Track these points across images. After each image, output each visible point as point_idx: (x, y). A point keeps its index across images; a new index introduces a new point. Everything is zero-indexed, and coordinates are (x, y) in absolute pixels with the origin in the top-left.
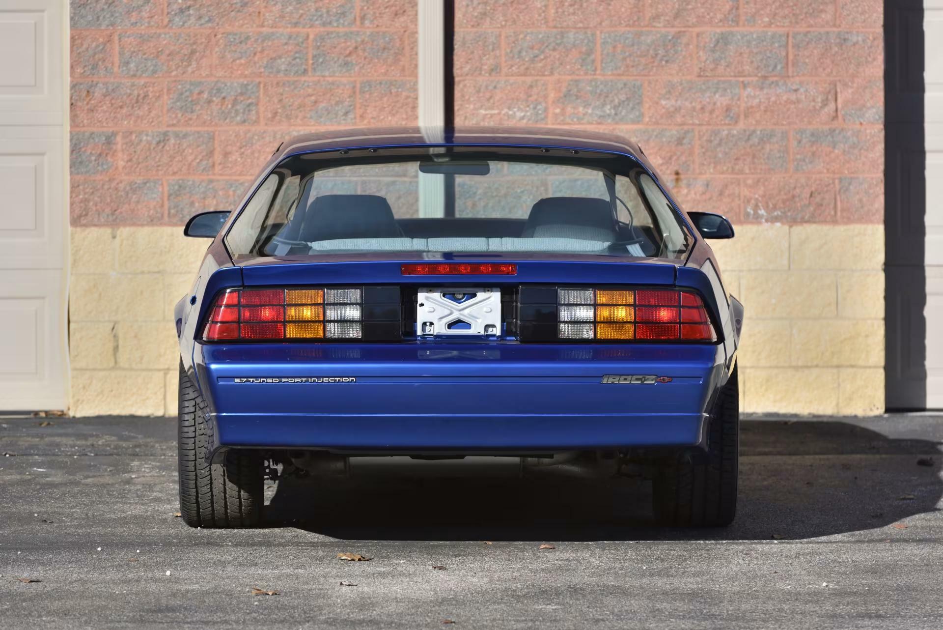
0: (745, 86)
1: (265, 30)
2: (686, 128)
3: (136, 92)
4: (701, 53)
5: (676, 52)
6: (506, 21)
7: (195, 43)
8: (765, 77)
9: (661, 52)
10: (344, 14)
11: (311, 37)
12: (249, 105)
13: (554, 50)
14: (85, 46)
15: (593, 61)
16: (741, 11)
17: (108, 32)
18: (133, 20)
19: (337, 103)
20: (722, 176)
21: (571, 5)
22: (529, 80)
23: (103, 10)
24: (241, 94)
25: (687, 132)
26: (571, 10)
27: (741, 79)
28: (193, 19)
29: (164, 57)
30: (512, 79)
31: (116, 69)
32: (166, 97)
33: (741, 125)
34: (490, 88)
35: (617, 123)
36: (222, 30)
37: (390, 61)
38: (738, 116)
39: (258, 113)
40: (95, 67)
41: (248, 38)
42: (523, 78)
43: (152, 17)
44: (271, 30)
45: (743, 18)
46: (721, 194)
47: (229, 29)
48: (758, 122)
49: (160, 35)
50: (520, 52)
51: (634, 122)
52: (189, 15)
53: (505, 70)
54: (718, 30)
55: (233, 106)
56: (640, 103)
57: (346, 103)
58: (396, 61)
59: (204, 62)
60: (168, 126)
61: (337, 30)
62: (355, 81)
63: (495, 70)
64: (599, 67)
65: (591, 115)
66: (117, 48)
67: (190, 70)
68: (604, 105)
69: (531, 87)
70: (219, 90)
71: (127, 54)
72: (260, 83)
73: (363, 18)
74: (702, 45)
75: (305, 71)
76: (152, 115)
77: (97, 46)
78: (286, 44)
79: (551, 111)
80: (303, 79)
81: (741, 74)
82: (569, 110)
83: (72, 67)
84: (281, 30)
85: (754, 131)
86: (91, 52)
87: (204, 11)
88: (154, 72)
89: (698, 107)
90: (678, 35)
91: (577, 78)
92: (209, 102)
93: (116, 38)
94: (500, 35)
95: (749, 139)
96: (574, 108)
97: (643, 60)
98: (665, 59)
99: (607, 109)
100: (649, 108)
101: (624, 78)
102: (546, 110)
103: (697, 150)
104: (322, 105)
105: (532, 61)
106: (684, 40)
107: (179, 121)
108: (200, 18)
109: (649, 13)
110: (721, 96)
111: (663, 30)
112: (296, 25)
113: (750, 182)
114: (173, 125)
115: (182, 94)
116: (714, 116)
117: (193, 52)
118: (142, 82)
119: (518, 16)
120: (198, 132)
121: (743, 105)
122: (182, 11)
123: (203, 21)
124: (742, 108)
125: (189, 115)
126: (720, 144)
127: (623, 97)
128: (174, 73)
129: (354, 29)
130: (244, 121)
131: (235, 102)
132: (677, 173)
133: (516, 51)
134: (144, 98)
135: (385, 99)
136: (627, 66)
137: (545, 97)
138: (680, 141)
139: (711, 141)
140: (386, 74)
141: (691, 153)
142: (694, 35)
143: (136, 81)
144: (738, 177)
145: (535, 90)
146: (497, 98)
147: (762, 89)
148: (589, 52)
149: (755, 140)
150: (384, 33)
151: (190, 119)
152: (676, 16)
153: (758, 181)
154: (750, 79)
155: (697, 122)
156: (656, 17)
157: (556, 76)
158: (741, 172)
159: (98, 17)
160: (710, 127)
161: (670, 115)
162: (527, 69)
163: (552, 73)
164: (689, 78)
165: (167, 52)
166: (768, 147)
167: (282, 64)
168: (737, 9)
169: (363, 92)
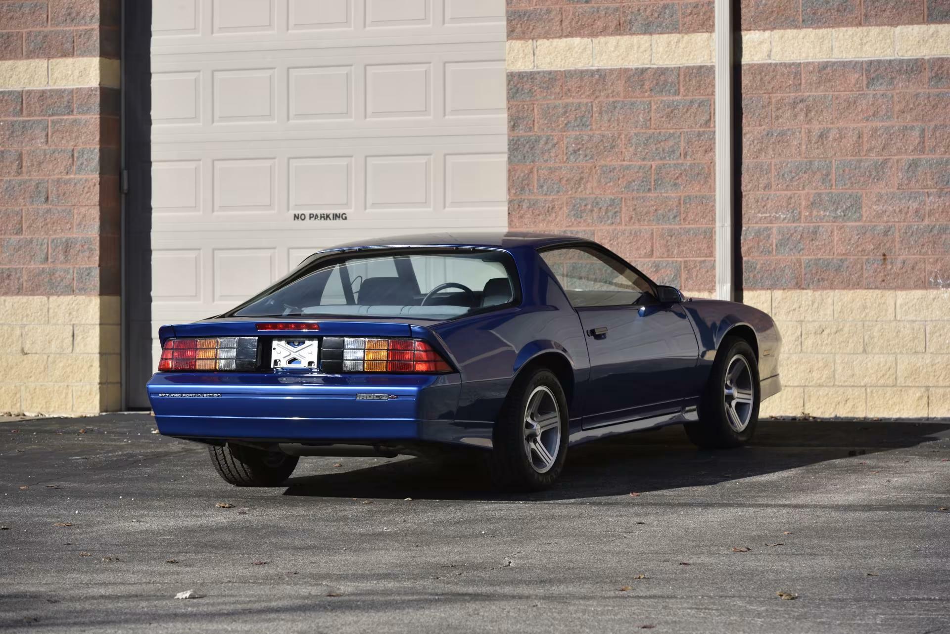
0: (929, 195)
1: (625, 163)
2: (890, 224)
3: (547, 206)
4: (900, 174)
5: (884, 173)
6: (774, 154)
7: (582, 172)
8: (942, 189)
9: (874, 173)
10: (673, 152)
11: (654, 167)
12: (616, 212)
13: (805, 172)
14: (517, 176)
15: (830, 180)
16: (927, 144)
17: (531, 167)
18: (545, 158)
19: (669, 211)
20: (913, 257)
21: (816, 143)
22: (789, 193)
23: (527, 152)
24: (610, 205)
25: (890, 227)
26: (816, 146)
27: (926, 190)
28: (581, 157)
29: (564, 182)
30: (778, 193)
31: (535, 191)
32: (565, 208)
33: (926, 222)
34: (765, 199)
35: (845, 222)
36: (599, 164)
37: (702, 182)
38: (925, 215)
39: (621, 217)
40: (523, 189)
41: (614, 169)
42: (786, 192)
43: (557, 156)
44: (628, 163)
45: (927, 149)
46: (913, 268)
47: (603, 162)
48: (937, 220)
49: (561, 168)
50: (783, 175)
51: (856, 221)
52: (580, 155)
53: (774, 187)
54: (911, 158)
55: (606, 213)
56: (861, 208)
57: (675, 211)
58: (706, 182)
59: (589, 185)
60: (567, 227)
61: (669, 162)
62: (680, 196)
63: (767, 187)
64: (834, 184)
65: (829, 216)
66: (536, 177)
67: (579, 190)
68: (837, 209)
69: (791, 198)
70: (597, 203)
71: (542, 180)
72: (622, 198)
73: (686, 154)
74: (900, 168)
75: (649, 190)
76: (558, 220)
77: (525, 176)
78: (638, 172)
79: (803, 214)
80: (648, 195)
81: (926, 187)
82: (815, 213)
83: (509, 190)
84: (635, 163)
85: (934, 226)
86: (520, 179)
87: (588, 151)
88: (558, 192)
89: (897, 210)
90: (885, 162)
91: (820, 191)
92: (592, 211)
93: (535, 170)
94: (771, 163)
95: (931, 231)
96: (818, 212)
97: (862, 179)
98: (877, 178)
99: (839, 212)
100: (866, 211)
101: (850, 191)
102: (800, 213)
103: (898, 239)
104: (660, 212)
105: (791, 180)
106: (889, 165)
107: (573, 224)
108: (586, 156)
109: (866, 147)
110: (914, 202)
111: (875, 158)
112: (644, 159)
113: (931, 260)
114: (570, 226)
115: (574, 206)
116: (908, 216)
117: (581, 179)
118: (551, 198)
119: (782, 151)
120: (585, 231)
121: (927, 208)
122: (575, 152)
123: (588, 158)
124: (927, 211)
125: (579, 220)
126: (912, 235)
127: (848, 204)
128: (570, 192)
129: (680, 162)
130: (613, 223)
131: (607, 211)
132: (884, 255)
133: (781, 174)
134: (552, 208)
135: (699, 207)
136: (852, 183)
137: (800, 204)
138: (886, 233)
139: (906, 233)
140: (699, 191)
141: (893, 241)
142: (895, 161)
143: (547, 197)
144: (926, 257)
145: (793, 200)
146: (769, 206)
147: (940, 197)
148: (828, 175)
149: (935, 232)
150: (698, 164)
151: (580, 222)
152: (884, 148)
153: (937, 260)
154: (931, 190)
155: (897, 220)
156: (870, 150)
157: (806, 190)
158: (926, 253)
159: (525, 157)
160: (906, 224)
161: (879, 215)
162: (787, 186)
163: (803, 189)
164: (892, 190)
165: (565, 179)
166: (944, 237)
167: (635, 185)
168: (924, 142)
169: (685, 203)
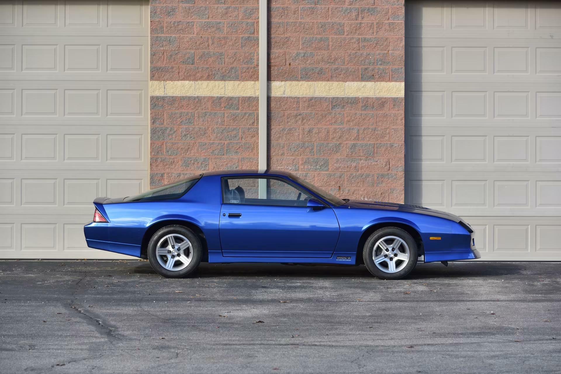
0: (361, 160)
1: (211, 141)
2: (342, 173)
3: (171, 161)
4: (347, 150)
5: (339, 149)
6: (286, 139)
7: (189, 145)
8: (367, 157)
9: (335, 149)
10: (236, 137)
11: (226, 144)
12: (206, 165)
13: (301, 148)
14: (155, 146)
15: (314, 152)
16: (360, 136)
17: (162, 142)
18: (170, 138)
19: (234, 164)
20: (354, 188)
21: (306, 134)
22: (293, 157)
23: (161, 135)
24: (204, 161)
25: (343, 174)
26: (307, 136)
27: (360, 158)
28: (189, 138)
29: (180, 150)
30: (288, 157)
31: (165, 153)
32: (180, 162)
33: (359, 172)
34: (281, 160)
35: (321, 171)
36: (197, 142)
37: (250, 151)
38: (359, 170)
39: (209, 167)
40: (158, 153)
41: (206, 144)
42: (291, 157)
43: (176, 137)
44: (213, 141)
45: (360, 139)
46: (353, 193)
47: (199, 141)
48: (365, 171)
49: (178, 143)
50: (290, 149)
51: (326, 171)
52: (188, 137)
53: (286, 154)
54: (353, 142)
55: (201, 165)
56: (328, 165)
57: (236, 165)
58: (252, 151)
59: (192, 151)
60: (181, 171)
61: (234, 142)
62: (239, 158)
63: (283, 154)
64: (315, 154)
65: (313, 169)
66: (165, 147)
67: (188, 154)
68: (317, 165)
69: (294, 160)
70: (197, 160)
71: (168, 149)
72: (209, 158)
73: (242, 138)
74: (347, 147)
75: (224, 154)
76: (176, 168)
77: (159, 146)
78: (218, 146)
79: (300, 167)
80: (223, 157)
81: (360, 156)
82: (306, 167)
83: (151, 153)
84: (216, 142)
85: (364, 174)
86: (157, 148)
87: (192, 136)
88: (177, 154)
89: (346, 166)
90: (340, 144)
91: (308, 157)
92: (194, 164)
93: (165, 143)
94: (284, 143)
95: (362, 176)
96: (308, 166)
97: (329, 152)
98: (336, 151)
99: (318, 167)
100: (331, 167)
101: (323, 157)
102: (299, 167)
103: (346, 180)
104: (229, 165)
105: (294, 151)
106: (342, 145)
107: (184, 170)
108: (191, 137)
109: (331, 137)
110: (353, 163)
111: (335, 142)
112: (221, 140)
113: (362, 190)
114: (182, 171)
115: (185, 161)
116: (351, 169)
117: (189, 148)
118: (173, 157)
119: (290, 138)
120: (190, 173)
121: (360, 166)
122: (185, 135)
123: (192, 139)
124: (360, 167)
125: (187, 168)
126: (353, 178)
127: (322, 163)
128: (183, 155)
129: (239, 141)
130: (204, 170)
131: (202, 164)
132: (339, 187)
133: (289, 149)
134: (173, 162)
135: (248, 163)
136: (324, 153)
137: (299, 163)
138: (340, 177)
139: (350, 177)
140: (249, 155)
141: (344, 181)
142: (345, 144)
143: (171, 157)
144: (359, 188)
145: (295, 161)
146: (283, 163)
147: (366, 161)
148: (312, 149)
149: (364, 177)
150: (248, 143)
151: (188, 169)
152: (340, 138)
153: (365, 189)
154: (362, 158)
155: (346, 171)
156: (333, 138)
157: (302, 156)
158: (359, 186)
159: (159, 137)
160: (350, 173)
161: (337, 169)
162: (293, 154)
163: (300, 156)
164: (343, 157)
165: (181, 148)
166: (368, 179)
167: (216, 152)
168: (359, 136)
169: (241, 161)
